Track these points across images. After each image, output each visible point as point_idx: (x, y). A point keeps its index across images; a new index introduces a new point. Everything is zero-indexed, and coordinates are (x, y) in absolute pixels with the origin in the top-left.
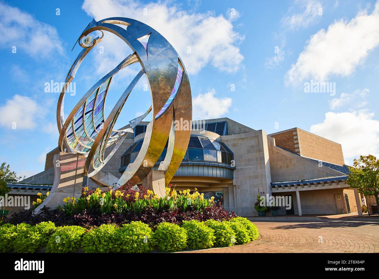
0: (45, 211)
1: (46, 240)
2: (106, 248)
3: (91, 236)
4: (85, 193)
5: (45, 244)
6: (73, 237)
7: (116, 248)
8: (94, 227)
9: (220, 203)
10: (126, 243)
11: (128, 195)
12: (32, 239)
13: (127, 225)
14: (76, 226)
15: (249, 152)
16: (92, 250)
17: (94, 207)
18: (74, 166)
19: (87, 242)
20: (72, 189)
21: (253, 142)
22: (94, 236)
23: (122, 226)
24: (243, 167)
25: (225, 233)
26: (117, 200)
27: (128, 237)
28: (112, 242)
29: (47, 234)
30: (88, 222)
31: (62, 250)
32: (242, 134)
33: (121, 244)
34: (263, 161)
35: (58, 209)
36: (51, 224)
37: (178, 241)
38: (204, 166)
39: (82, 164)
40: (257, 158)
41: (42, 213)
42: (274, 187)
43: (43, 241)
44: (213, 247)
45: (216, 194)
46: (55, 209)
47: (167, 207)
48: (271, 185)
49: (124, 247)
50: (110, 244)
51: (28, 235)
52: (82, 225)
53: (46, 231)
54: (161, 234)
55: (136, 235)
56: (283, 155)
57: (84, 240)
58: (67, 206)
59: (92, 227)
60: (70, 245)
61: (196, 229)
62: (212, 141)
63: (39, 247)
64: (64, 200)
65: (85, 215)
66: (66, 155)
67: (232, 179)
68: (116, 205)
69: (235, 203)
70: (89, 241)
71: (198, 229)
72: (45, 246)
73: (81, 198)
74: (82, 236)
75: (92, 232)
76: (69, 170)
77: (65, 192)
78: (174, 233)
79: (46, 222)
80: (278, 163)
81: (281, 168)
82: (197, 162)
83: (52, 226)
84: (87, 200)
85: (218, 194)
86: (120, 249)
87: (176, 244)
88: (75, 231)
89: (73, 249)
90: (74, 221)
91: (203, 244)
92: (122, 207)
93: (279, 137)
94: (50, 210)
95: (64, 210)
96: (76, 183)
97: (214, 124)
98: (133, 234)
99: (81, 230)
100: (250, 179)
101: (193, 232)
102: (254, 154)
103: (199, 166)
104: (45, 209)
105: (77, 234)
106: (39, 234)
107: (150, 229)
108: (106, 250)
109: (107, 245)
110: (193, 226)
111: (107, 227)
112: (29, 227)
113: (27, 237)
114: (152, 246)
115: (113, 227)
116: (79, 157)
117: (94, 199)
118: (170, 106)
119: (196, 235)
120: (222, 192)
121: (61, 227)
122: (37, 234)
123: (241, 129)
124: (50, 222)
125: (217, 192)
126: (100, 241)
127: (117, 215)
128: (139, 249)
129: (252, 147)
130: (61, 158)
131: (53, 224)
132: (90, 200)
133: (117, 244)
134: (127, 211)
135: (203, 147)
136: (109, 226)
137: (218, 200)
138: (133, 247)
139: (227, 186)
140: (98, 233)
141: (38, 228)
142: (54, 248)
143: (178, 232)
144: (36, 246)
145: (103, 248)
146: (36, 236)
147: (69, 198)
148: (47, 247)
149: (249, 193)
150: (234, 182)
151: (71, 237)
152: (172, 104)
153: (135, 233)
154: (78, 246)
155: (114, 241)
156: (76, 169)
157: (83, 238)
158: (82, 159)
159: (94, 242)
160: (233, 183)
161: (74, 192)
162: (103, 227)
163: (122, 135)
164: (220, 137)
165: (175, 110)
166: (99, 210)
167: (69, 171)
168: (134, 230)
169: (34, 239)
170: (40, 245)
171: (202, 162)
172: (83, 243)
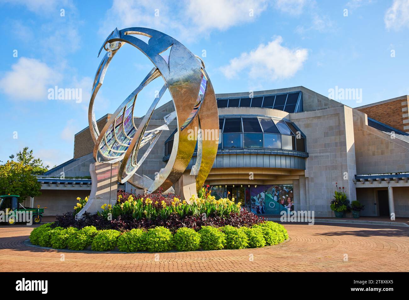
0: (86, 216)
1: (91, 240)
2: (135, 247)
3: (123, 238)
4: (119, 201)
5: (90, 243)
6: (111, 239)
7: (142, 247)
8: (127, 231)
9: (289, 199)
10: (150, 243)
11: (157, 202)
12: (81, 240)
13: (152, 229)
14: (113, 230)
15: (326, 135)
16: (125, 248)
17: (127, 213)
18: (108, 175)
19: (121, 242)
20: (108, 196)
21: (332, 122)
22: (126, 238)
23: (148, 230)
24: (319, 154)
25: (236, 238)
26: (147, 207)
27: (151, 239)
28: (140, 243)
29: (91, 236)
30: (123, 226)
31: (103, 248)
32: (318, 111)
33: (146, 244)
34: (344, 147)
35: (97, 214)
36: (93, 228)
37: (192, 243)
38: (264, 154)
39: (116, 172)
40: (336, 143)
41: (84, 217)
42: (359, 181)
43: (89, 241)
44: (223, 249)
45: (285, 187)
46: (95, 214)
47: (191, 213)
48: (356, 179)
49: (149, 247)
50: (138, 244)
51: (78, 237)
52: (117, 229)
53: (90, 234)
54: (178, 238)
55: (158, 237)
56: (377, 138)
57: (119, 240)
58: (105, 212)
59: (125, 231)
60: (109, 245)
61: (209, 234)
62: (276, 122)
63: (86, 245)
64: (102, 207)
65: (120, 221)
66: (100, 165)
67: (304, 169)
68: (145, 211)
69: (307, 199)
70: (122, 241)
71: (211, 234)
72: (90, 245)
73: (116, 206)
74: (117, 238)
75: (125, 235)
76: (104, 178)
77: (102, 199)
78: (189, 236)
79: (89, 227)
80: (370, 147)
81: (374, 154)
82: (255, 150)
83: (94, 230)
84: (121, 208)
85: (286, 187)
86: (145, 248)
87: (190, 245)
88: (112, 234)
89: (111, 247)
90: (111, 225)
91: (214, 246)
92: (151, 214)
93: (381, 108)
94: (90, 215)
95: (102, 215)
96: (111, 190)
97: (284, 95)
98: (156, 237)
99: (116, 233)
100: (326, 170)
101: (206, 236)
102: (333, 137)
103: (257, 154)
104: (86, 214)
105: (114, 236)
106: (85, 235)
107: (170, 233)
108: (135, 248)
109: (136, 245)
110: (207, 231)
111: (136, 231)
112: (76, 230)
113: (76, 238)
114: (170, 246)
115: (141, 231)
116: (112, 166)
117: (127, 206)
118: (195, 116)
119: (209, 238)
120: (291, 185)
121: (101, 231)
122: (84, 236)
123: (320, 101)
124: (93, 226)
125: (285, 185)
126: (131, 242)
127: (146, 220)
128: (160, 248)
129: (331, 128)
130: (97, 168)
131: (95, 228)
132: (123, 208)
133: (144, 244)
134: (156, 217)
135: (263, 131)
136: (138, 230)
137: (287, 196)
138: (155, 247)
139: (298, 178)
140: (129, 236)
141: (84, 231)
142: (98, 246)
143: (192, 236)
144: (84, 244)
145: (133, 247)
146: (83, 237)
147: (106, 205)
148: (92, 246)
149: (325, 187)
150: (307, 173)
151: (109, 238)
152: (197, 114)
153: (158, 236)
154: (114, 245)
155: (141, 242)
156: (111, 178)
157: (118, 239)
158: (116, 168)
159: (126, 243)
160: (305, 175)
161: (110, 199)
162: (133, 231)
163: (156, 133)
164: (289, 115)
165: (201, 120)
166: (132, 216)
167: (104, 180)
168: (157, 234)
169: (82, 239)
170: (87, 244)
171: (261, 150)
172: (118, 243)
